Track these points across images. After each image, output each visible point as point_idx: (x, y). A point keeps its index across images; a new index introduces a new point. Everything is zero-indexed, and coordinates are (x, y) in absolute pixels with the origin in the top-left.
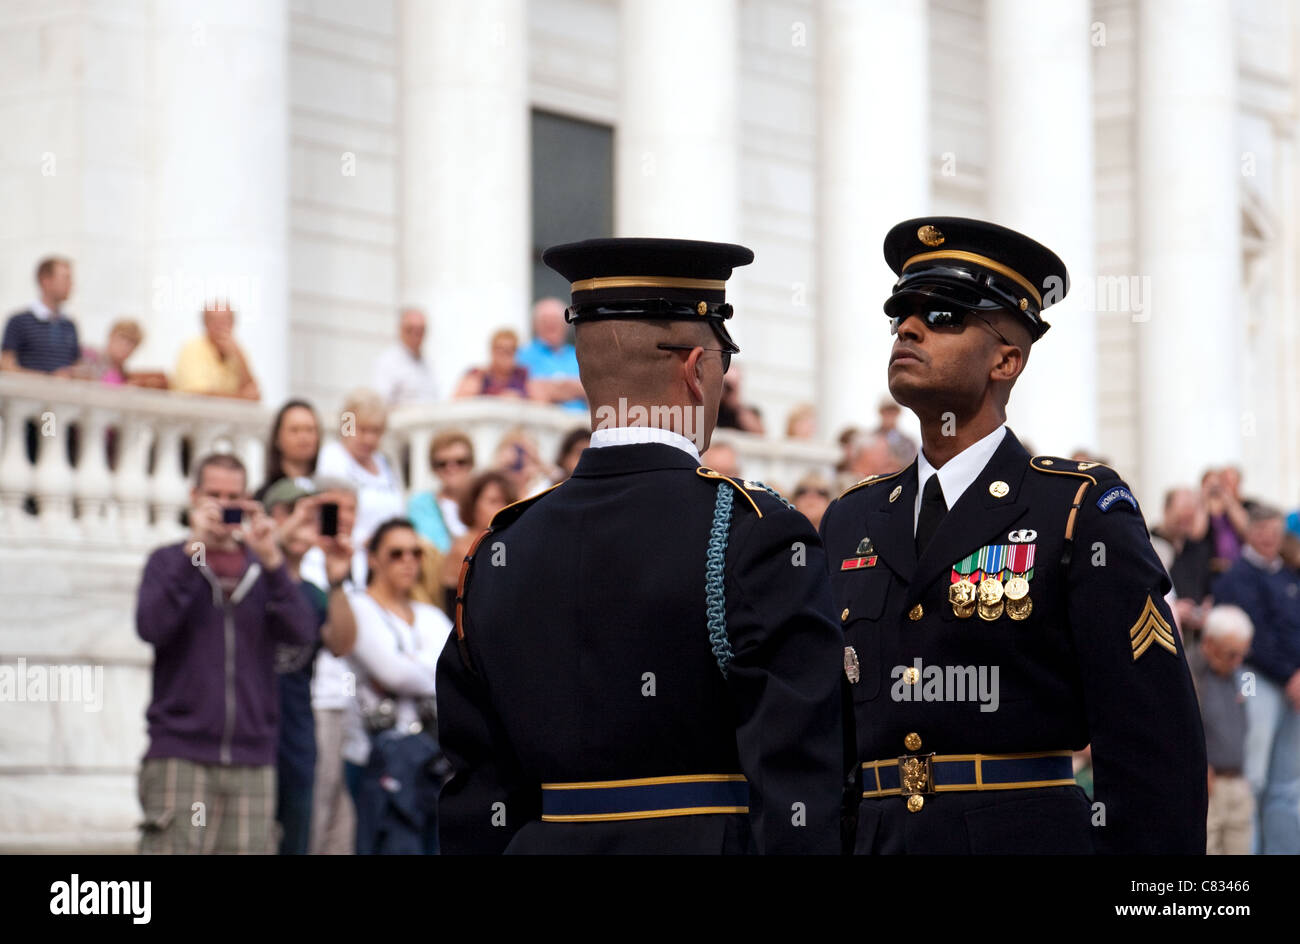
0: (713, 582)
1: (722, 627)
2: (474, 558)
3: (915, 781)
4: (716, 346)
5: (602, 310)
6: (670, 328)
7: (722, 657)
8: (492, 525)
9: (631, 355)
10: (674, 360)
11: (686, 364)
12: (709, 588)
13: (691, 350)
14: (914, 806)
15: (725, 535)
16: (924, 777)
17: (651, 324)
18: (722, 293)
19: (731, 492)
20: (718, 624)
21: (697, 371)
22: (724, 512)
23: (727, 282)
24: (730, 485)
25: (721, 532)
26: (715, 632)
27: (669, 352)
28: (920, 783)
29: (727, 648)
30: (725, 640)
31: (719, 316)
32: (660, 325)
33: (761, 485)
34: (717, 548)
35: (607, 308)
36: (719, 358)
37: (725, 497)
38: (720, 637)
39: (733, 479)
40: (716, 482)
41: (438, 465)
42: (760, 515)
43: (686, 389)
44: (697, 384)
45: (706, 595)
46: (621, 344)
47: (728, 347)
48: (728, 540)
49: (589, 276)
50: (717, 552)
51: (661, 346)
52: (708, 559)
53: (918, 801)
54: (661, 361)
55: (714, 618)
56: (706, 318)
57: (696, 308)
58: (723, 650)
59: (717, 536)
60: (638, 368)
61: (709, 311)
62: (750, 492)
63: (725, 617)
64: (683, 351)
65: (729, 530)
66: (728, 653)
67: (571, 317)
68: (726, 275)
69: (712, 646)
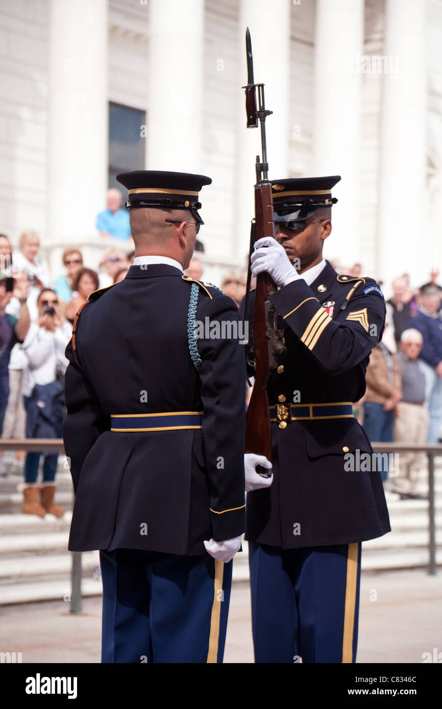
0: (191, 328)
1: (196, 348)
2: (80, 314)
3: (282, 415)
4: (193, 221)
5: (142, 203)
6: (171, 212)
7: (196, 361)
8: (89, 299)
9: (154, 224)
10: (173, 227)
11: (178, 229)
12: (189, 330)
13: (181, 222)
14: (282, 426)
15: (196, 307)
16: (287, 414)
17: (163, 210)
18: (197, 197)
19: (198, 288)
20: (194, 347)
21: (183, 232)
22: (195, 297)
23: (199, 192)
24: (197, 284)
25: (194, 305)
26: (193, 350)
27: (170, 223)
28: (285, 416)
29: (199, 357)
30: (197, 354)
31: (195, 208)
32: (167, 211)
33: (211, 284)
34: (192, 313)
35: (144, 202)
36: (195, 227)
37: (195, 290)
38: (195, 352)
39: (199, 282)
40: (191, 283)
41: (67, 263)
42: (211, 298)
43: (178, 240)
44: (183, 238)
45: (188, 334)
46: (149, 219)
47: (199, 222)
48: (197, 309)
49: (136, 187)
50: (192, 314)
51: (167, 221)
52: (188, 318)
53: (284, 424)
54: (167, 227)
55: (192, 344)
56: (189, 208)
57: (184, 204)
58: (197, 358)
59: (192, 308)
60: (156, 230)
61: (190, 205)
62: (206, 287)
63: (197, 343)
64: (177, 223)
65: (197, 305)
66: (199, 359)
67: (128, 205)
68: (199, 189)
69: (191, 356)
